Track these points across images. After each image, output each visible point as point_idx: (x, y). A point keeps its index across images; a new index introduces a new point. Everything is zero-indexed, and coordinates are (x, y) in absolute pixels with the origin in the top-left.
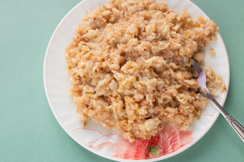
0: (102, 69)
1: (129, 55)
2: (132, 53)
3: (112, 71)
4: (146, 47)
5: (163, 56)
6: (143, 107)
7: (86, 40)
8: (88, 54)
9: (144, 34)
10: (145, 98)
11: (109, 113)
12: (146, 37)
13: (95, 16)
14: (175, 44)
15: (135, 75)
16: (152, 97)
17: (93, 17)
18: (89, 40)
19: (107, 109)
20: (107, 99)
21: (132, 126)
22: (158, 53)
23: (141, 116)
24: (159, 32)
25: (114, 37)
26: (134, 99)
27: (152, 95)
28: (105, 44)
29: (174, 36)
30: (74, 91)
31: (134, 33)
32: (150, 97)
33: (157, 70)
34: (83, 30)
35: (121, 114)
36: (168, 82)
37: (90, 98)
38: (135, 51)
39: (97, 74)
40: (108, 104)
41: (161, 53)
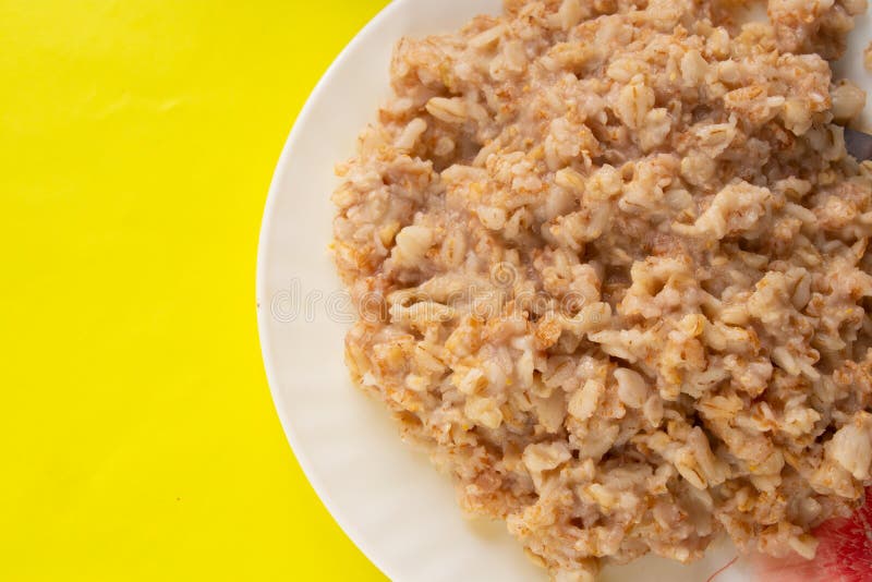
0: (549, 354)
1: (612, 241)
2: (617, 230)
3: (593, 338)
4: (664, 177)
5: (736, 175)
6: (791, 403)
7: (402, 279)
8: (463, 330)
9: (617, 132)
10: (775, 365)
11: (671, 501)
12: (634, 139)
13: (384, 169)
14: (756, 106)
15: (691, 306)
16: (801, 348)
17: (378, 177)
18: (415, 271)
19: (659, 488)
20: (632, 453)
21: (786, 497)
22: (716, 174)
23: (799, 439)
24: (671, 96)
25: (519, 208)
26: (741, 393)
27: (797, 341)
28: (496, 251)
29: (734, 80)
30: (485, 497)
31: (585, 152)
32: (795, 353)
33: (748, 237)
34: (371, 249)
35: (718, 477)
36: (812, 258)
37: (571, 486)
38: (628, 217)
39: (547, 384)
40: (650, 469)
41: (726, 168)
